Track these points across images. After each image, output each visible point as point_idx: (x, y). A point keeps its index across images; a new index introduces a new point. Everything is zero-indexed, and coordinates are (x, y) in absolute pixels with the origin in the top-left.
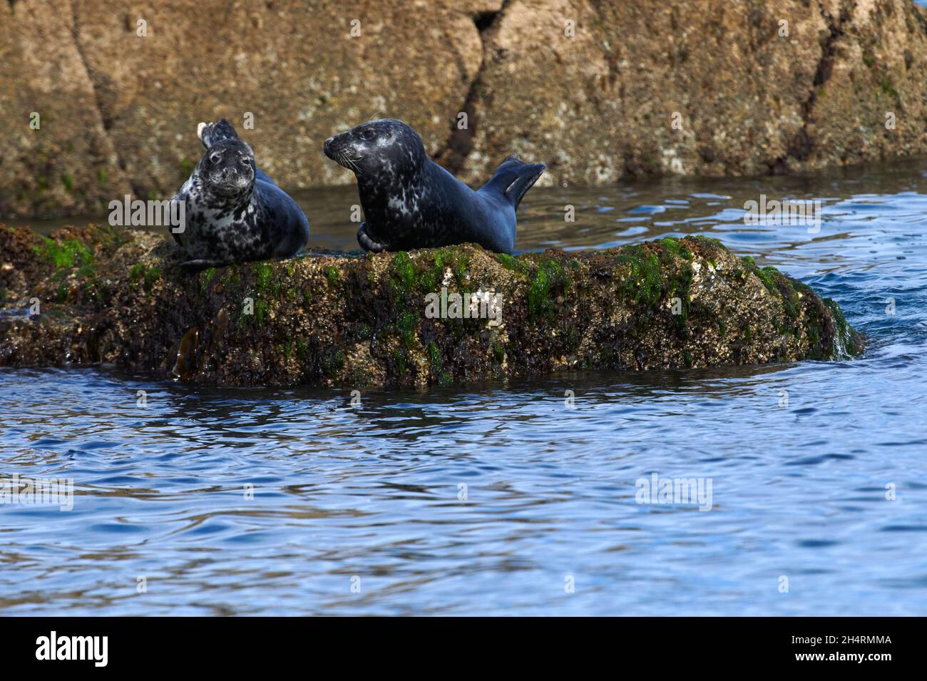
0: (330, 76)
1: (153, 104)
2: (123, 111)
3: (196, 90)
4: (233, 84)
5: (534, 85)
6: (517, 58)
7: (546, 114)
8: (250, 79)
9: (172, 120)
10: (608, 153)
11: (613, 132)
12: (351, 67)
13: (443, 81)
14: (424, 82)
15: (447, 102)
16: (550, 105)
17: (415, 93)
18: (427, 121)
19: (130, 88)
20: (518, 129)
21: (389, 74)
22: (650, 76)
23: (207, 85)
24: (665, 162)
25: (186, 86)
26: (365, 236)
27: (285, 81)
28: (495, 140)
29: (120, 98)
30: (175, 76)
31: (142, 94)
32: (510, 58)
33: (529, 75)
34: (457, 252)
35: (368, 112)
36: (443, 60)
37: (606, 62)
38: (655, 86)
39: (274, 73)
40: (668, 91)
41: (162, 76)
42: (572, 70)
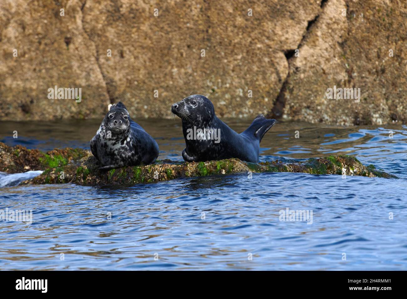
0: (216, 79)
1: (134, 92)
2: (119, 95)
3: (154, 85)
4: (171, 83)
5: (313, 84)
6: (304, 71)
7: (318, 97)
8: (179, 80)
9: (142, 99)
10: (347, 115)
11: (349, 106)
12: (227, 75)
13: (269, 82)
14: (261, 82)
15: (271, 92)
16: (320, 93)
17: (257, 87)
18: (262, 101)
19: (123, 84)
20: (305, 105)
21: (244, 78)
22: (367, 80)
23: (159, 83)
24: (374, 120)
25: (149, 83)
26: (186, 154)
27: (196, 82)
28: (294, 109)
29: (118, 89)
30: (144, 79)
31: (128, 87)
32: (301, 72)
33: (310, 79)
34: (228, 162)
35: (235, 96)
36: (270, 72)
37: (347, 73)
38: (369, 85)
39: (191, 78)
40: (375, 87)
41: (137, 79)
42: (330, 77)
